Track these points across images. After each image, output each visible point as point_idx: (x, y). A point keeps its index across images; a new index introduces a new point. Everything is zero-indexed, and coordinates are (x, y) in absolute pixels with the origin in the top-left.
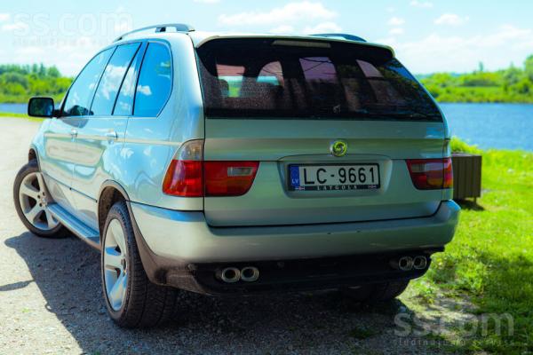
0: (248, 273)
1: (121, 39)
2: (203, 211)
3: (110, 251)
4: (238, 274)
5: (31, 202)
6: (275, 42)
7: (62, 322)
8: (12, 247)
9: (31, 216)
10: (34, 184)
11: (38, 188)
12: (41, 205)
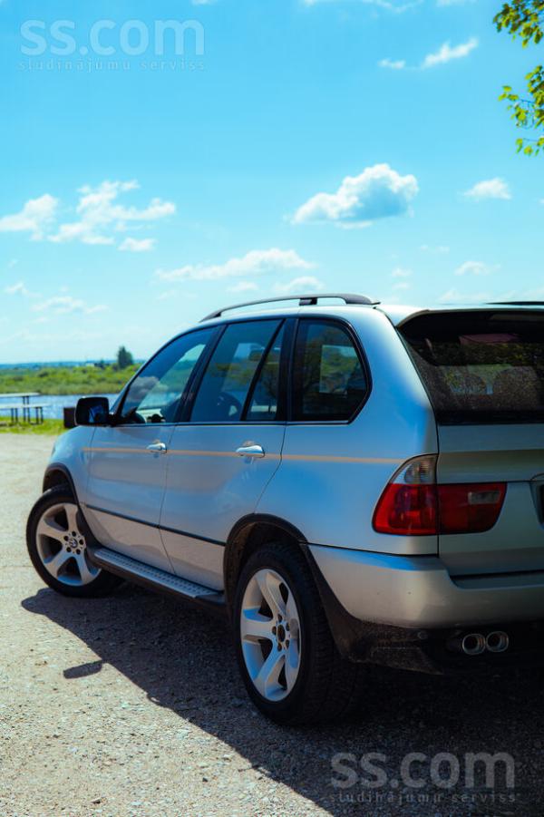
0: (493, 641)
1: (218, 315)
2: (437, 555)
3: (250, 615)
4: (482, 642)
5: (53, 547)
6: (494, 317)
7: (190, 721)
8: (36, 611)
9: (53, 567)
10: (61, 520)
11: (65, 526)
12: (69, 550)
